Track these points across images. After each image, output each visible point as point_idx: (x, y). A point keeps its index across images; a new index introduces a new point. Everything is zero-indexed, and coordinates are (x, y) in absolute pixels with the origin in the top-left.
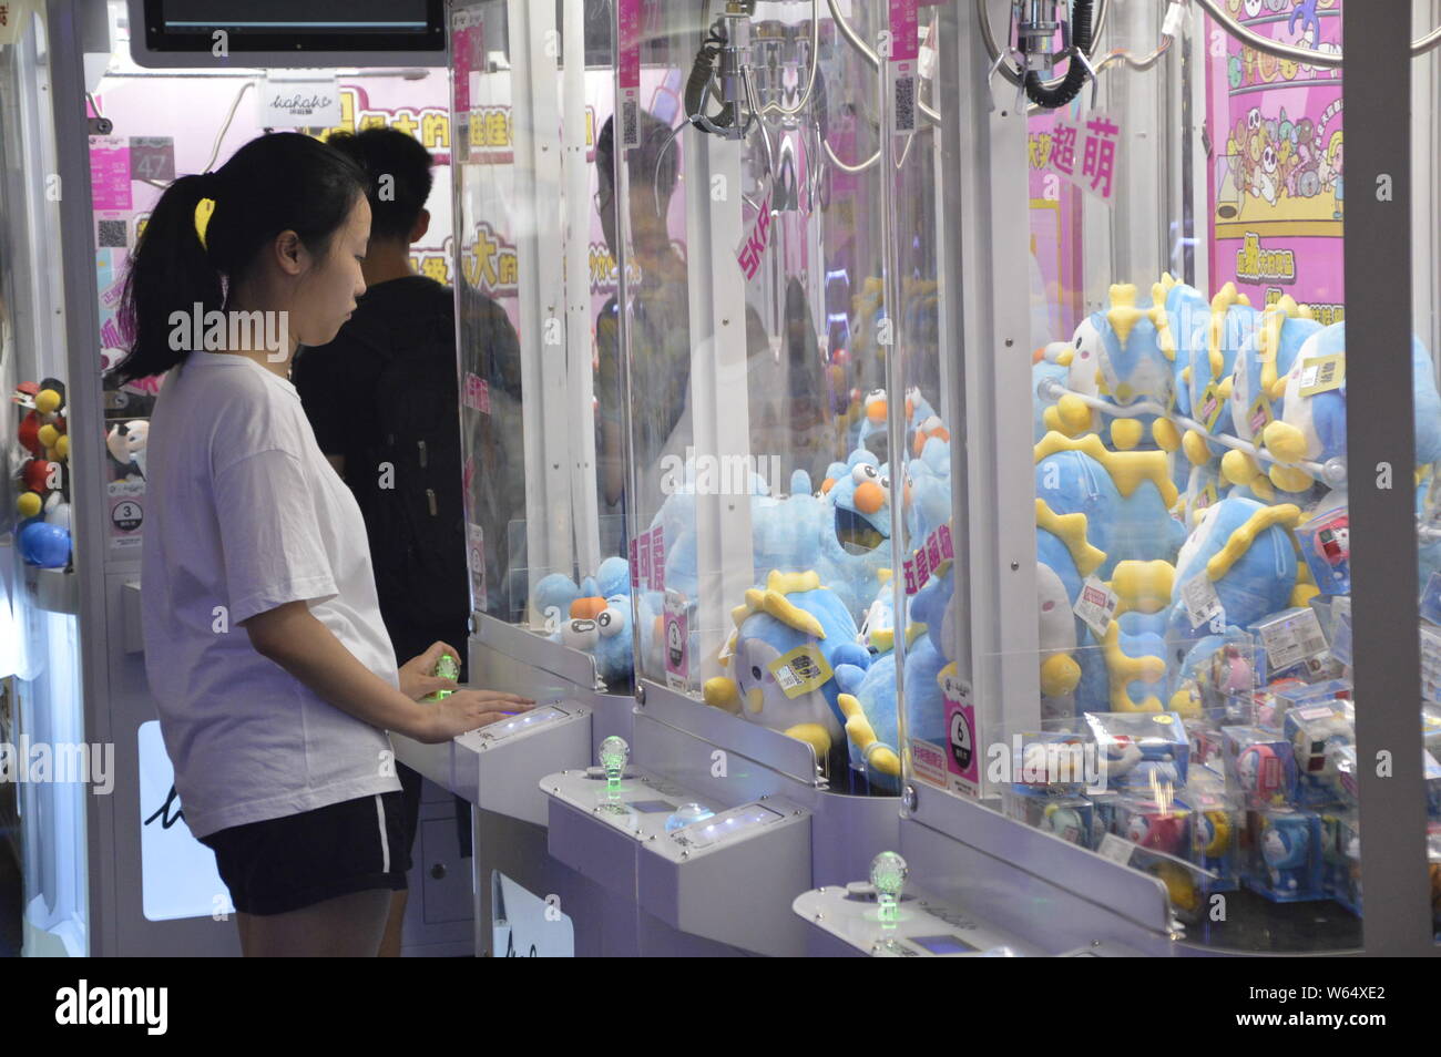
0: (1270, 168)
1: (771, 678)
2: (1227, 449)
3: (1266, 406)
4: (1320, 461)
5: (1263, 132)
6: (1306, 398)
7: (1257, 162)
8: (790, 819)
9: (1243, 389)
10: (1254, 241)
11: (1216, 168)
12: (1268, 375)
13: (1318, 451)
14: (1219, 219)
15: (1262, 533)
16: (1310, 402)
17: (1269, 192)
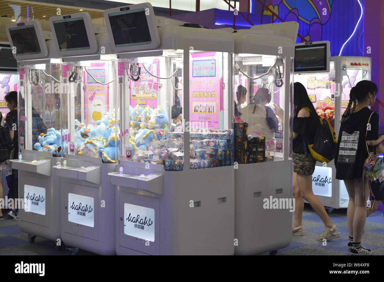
0: (142, 91)
1: (92, 151)
2: (140, 124)
3: (148, 119)
4: (156, 124)
5: (141, 86)
6: (154, 117)
7: (140, 90)
8: (98, 167)
9: (144, 116)
10: (139, 99)
11: (131, 91)
12: (148, 115)
13: (156, 123)
14: (132, 97)
15: (150, 133)
16: (155, 118)
17: (142, 93)
